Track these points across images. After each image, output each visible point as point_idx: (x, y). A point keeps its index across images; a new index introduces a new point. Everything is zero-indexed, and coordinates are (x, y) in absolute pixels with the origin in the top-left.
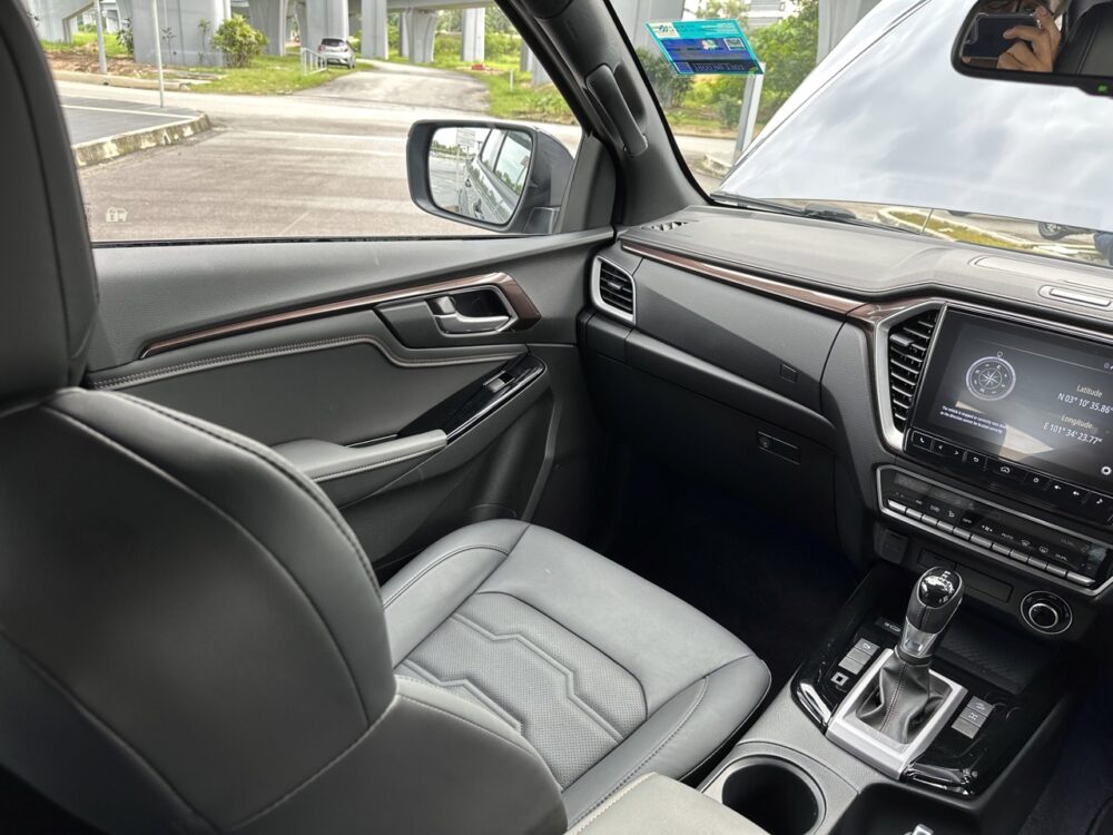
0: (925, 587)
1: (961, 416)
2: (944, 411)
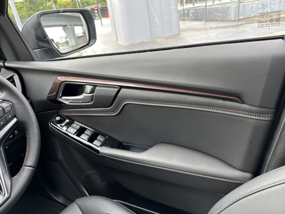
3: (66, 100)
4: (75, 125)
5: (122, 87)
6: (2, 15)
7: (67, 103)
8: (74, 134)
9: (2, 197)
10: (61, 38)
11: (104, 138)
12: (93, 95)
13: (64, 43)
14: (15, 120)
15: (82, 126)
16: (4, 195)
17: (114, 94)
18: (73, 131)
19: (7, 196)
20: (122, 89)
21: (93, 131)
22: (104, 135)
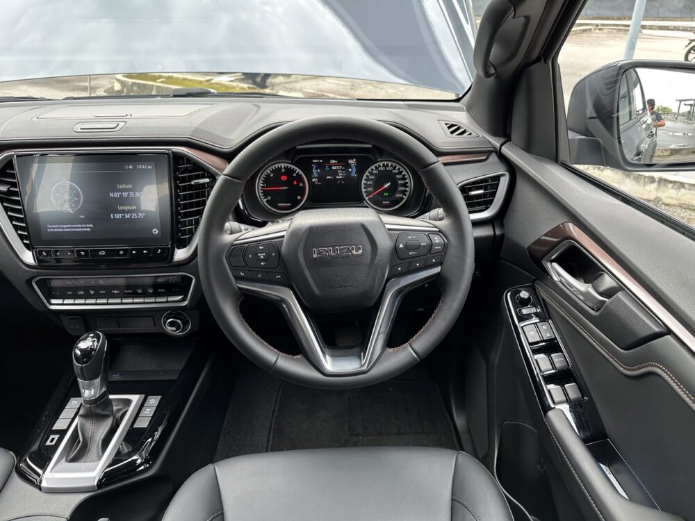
0: (78, 352)
1: (61, 228)
2: (50, 228)
3: (558, 272)
4: (545, 327)
5: (669, 332)
6: (543, 61)
7: (555, 278)
8: (531, 344)
9: (359, 366)
10: (680, 101)
11: (580, 395)
12: (605, 302)
13: (683, 115)
14: (437, 270)
15: (555, 339)
16: (362, 366)
17: (644, 333)
18: (532, 337)
19: (365, 368)
20: (668, 336)
21: (569, 366)
22: (582, 389)
